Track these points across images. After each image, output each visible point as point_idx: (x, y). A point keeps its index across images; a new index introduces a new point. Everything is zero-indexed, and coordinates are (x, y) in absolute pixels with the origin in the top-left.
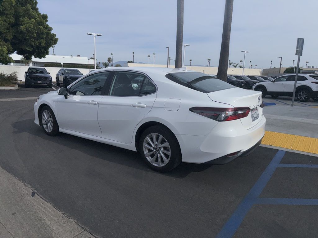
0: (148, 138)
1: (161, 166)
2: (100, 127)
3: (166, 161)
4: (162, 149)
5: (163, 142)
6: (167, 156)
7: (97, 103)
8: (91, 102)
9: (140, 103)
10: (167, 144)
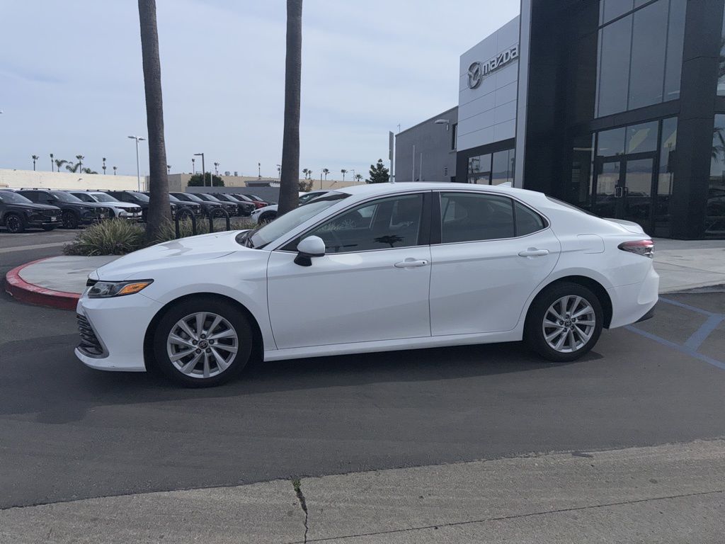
0: (551, 309)
1: (578, 348)
2: (430, 314)
3: (586, 336)
4: (577, 321)
5: (580, 307)
6: (583, 327)
7: (426, 262)
8: (404, 262)
9: (535, 249)
10: (588, 309)
